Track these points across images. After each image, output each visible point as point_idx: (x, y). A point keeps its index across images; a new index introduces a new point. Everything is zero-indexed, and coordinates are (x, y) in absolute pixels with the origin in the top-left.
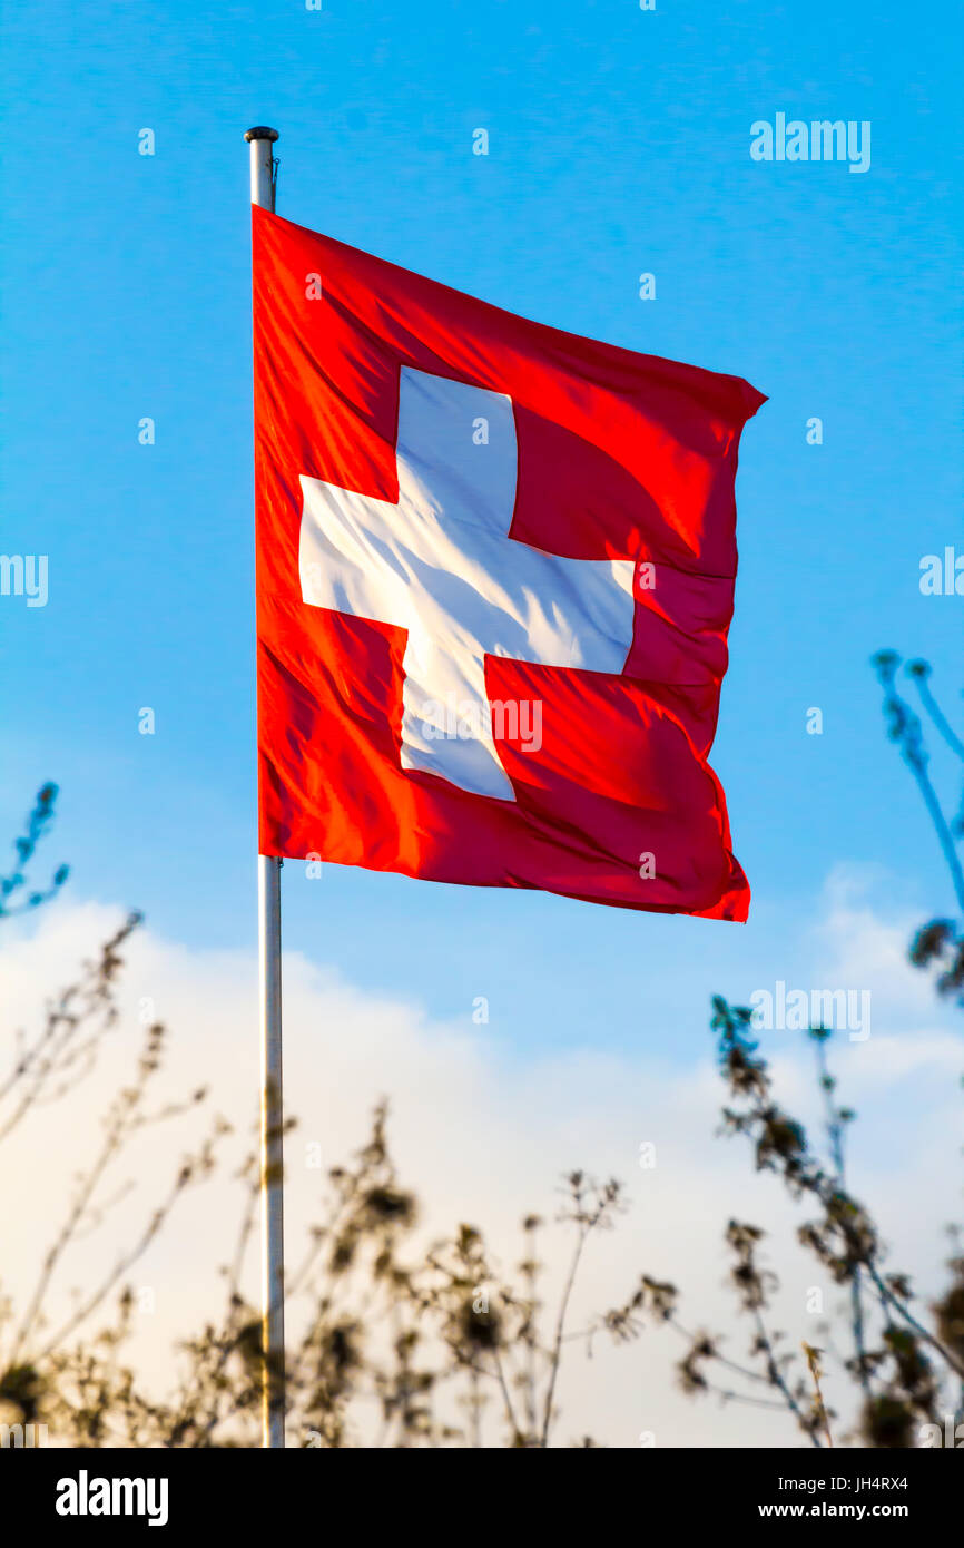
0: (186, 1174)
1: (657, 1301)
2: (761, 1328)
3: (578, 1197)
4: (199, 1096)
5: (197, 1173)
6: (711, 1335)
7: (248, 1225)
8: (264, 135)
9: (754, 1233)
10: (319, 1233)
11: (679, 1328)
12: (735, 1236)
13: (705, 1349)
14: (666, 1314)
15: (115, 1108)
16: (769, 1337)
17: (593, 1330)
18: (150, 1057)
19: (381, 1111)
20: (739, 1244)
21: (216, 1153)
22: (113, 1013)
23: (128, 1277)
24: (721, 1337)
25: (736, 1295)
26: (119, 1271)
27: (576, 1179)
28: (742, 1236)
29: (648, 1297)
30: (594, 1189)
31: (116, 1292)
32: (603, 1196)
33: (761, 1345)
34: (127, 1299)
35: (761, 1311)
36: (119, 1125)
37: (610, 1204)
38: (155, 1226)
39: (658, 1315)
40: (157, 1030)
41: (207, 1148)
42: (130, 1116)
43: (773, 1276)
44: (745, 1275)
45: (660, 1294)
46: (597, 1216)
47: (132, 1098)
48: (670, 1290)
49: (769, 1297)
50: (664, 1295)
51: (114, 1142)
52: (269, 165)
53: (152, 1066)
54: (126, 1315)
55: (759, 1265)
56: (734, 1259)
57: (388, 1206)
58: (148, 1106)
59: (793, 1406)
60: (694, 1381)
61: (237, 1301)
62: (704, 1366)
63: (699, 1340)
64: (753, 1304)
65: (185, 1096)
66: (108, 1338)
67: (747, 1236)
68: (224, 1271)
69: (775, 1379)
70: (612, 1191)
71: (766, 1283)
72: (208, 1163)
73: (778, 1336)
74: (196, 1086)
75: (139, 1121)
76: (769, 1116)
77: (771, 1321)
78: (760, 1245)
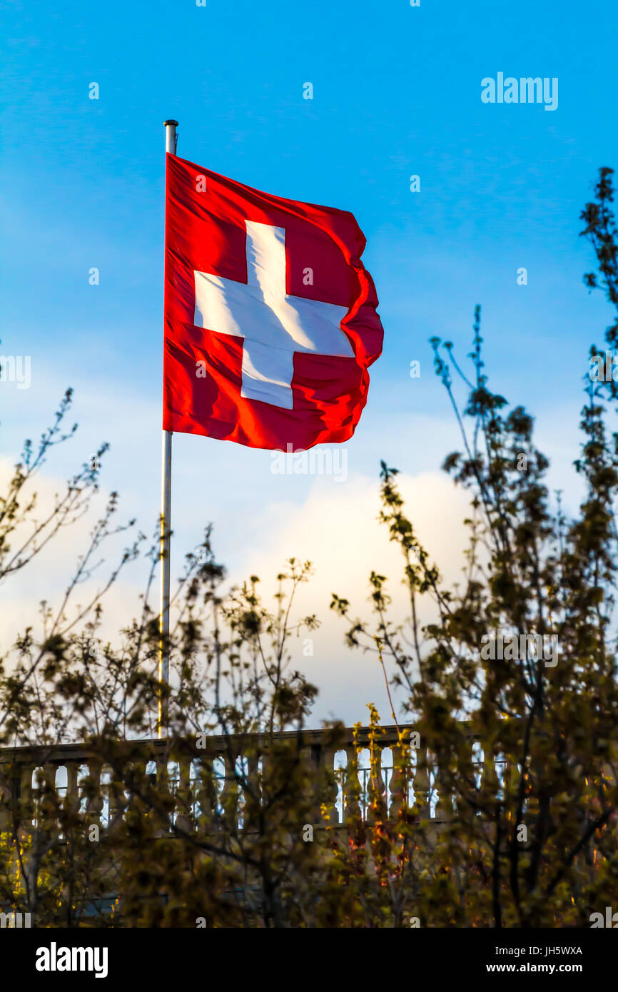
0: (126, 556)
1: (340, 606)
2: (383, 621)
3: (293, 569)
4: (132, 523)
5: (131, 557)
6: (362, 623)
7: (152, 577)
9: (382, 578)
10: (182, 581)
11: (348, 619)
12: (374, 579)
13: (359, 628)
14: (343, 612)
15: (96, 528)
16: (385, 624)
17: (300, 625)
18: (111, 506)
20: (376, 583)
21: (139, 548)
22: (96, 486)
23: (99, 601)
24: (365, 624)
25: (373, 604)
26: (97, 598)
27: (292, 561)
28: (377, 580)
29: (336, 605)
30: (300, 565)
31: (95, 607)
32: (304, 568)
33: (382, 627)
34: (98, 610)
35: (383, 612)
36: (98, 535)
37: (307, 571)
38: (113, 579)
39: (340, 611)
40: (114, 495)
41: (136, 545)
42: (102, 532)
43: (388, 597)
44: (377, 596)
45: (341, 604)
46: (301, 577)
47: (103, 524)
48: (345, 602)
49: (387, 607)
50: (343, 605)
51: (95, 542)
53: (112, 510)
54: (98, 616)
55: (383, 593)
56: (373, 589)
57: (213, 571)
58: (109, 528)
59: (394, 654)
60: (353, 642)
61: (147, 608)
62: (357, 635)
63: (356, 624)
64: (380, 609)
65: (126, 524)
66: (91, 626)
67: (379, 580)
68: (141, 596)
69: (387, 642)
70: (308, 566)
71: (386, 600)
72: (136, 552)
73: (389, 623)
74: (131, 519)
75: (107, 533)
76: (398, 517)
77: (387, 617)
78: (384, 584)
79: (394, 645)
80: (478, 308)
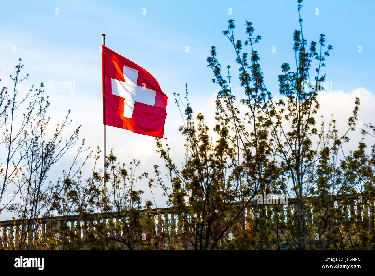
0: (88, 157)
1: (146, 175)
4: (89, 148)
5: (89, 157)
6: (152, 179)
8: (104, 35)
9: (157, 166)
13: (152, 181)
14: (147, 177)
15: (79, 149)
18: (83, 143)
19: (112, 149)
20: (155, 168)
22: (78, 137)
24: (154, 179)
25: (155, 174)
26: (80, 169)
27: (134, 160)
28: (156, 167)
29: (144, 175)
30: (137, 161)
31: (79, 171)
33: (159, 180)
34: (81, 172)
35: (158, 176)
36: (79, 152)
38: (84, 164)
40: (84, 140)
41: (90, 154)
44: (156, 171)
45: (146, 174)
46: (137, 165)
48: (147, 174)
49: (159, 174)
52: (104, 38)
53: (83, 144)
55: (158, 170)
56: (155, 170)
57: (113, 158)
58: (82, 149)
59: (163, 187)
60: (151, 185)
62: (152, 183)
64: (157, 175)
65: (87, 148)
66: (78, 177)
69: (160, 184)
70: (139, 162)
71: (159, 172)
73: (161, 179)
75: (82, 151)
76: (162, 151)
77: (160, 177)
78: (158, 168)
79: (162, 185)
80: (187, 84)
